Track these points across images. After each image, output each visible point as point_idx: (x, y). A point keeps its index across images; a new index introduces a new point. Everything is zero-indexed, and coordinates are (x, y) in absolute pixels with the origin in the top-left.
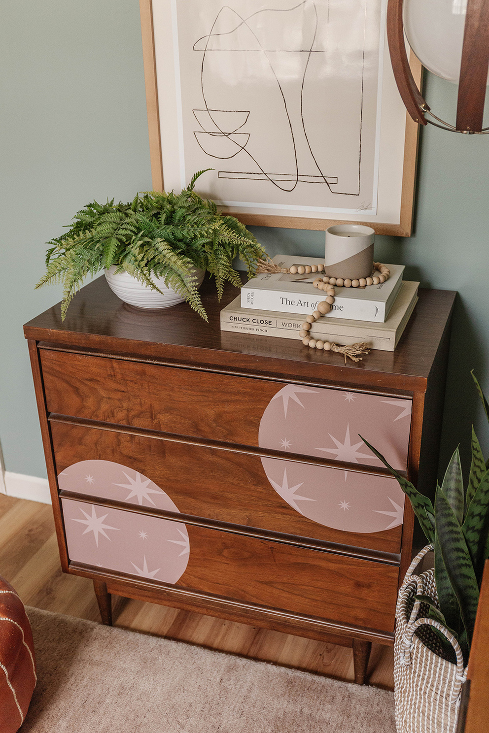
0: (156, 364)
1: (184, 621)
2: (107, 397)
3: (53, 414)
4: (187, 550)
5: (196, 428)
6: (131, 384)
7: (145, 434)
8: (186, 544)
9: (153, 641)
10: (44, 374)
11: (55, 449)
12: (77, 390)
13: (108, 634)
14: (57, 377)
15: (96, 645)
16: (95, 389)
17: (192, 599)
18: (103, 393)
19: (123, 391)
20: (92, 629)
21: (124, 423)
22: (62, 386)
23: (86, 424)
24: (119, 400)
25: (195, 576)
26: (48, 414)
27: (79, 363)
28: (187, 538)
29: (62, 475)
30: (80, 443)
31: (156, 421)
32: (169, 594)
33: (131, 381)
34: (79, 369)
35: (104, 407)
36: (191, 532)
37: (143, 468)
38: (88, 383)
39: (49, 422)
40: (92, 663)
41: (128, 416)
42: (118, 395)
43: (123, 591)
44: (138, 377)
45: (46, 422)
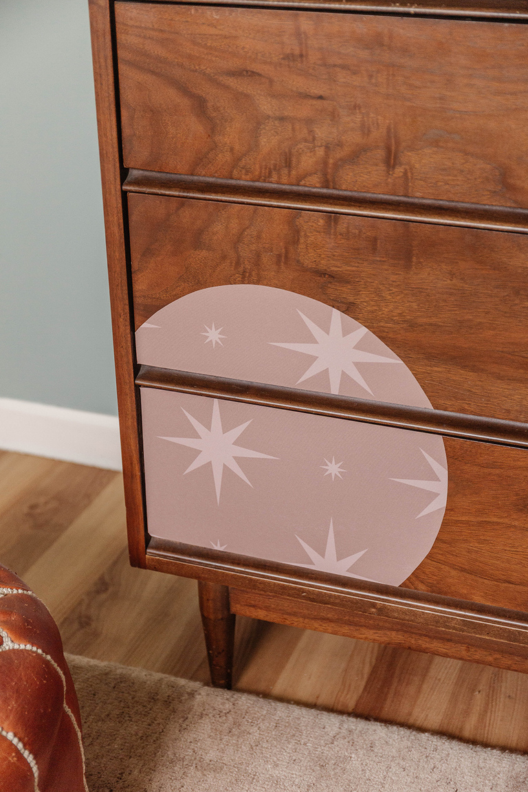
0: (416, 15)
1: (387, 682)
2: (278, 114)
3: (134, 173)
4: (441, 503)
5: (505, 181)
6: (342, 77)
7: (365, 208)
8: (440, 487)
9: (332, 722)
10: (121, 67)
11: (135, 264)
12: (200, 106)
13: (228, 706)
14: (153, 73)
15: (204, 730)
16: (247, 96)
17: (437, 621)
18: (266, 106)
19: (321, 98)
20: (192, 695)
21: (313, 184)
22: (166, 96)
23: (216, 192)
24: (309, 122)
25: (453, 566)
26: (124, 172)
27: (213, 31)
28: (442, 472)
29: (146, 329)
30: (197, 243)
31: (399, 171)
32: (382, 611)
33: (344, 67)
34: (211, 48)
35: (269, 141)
36: (454, 460)
37: (351, 299)
38: (231, 82)
39: (124, 194)
40: (204, 767)
41: (325, 163)
42: (305, 110)
43: (267, 608)
44: (364, 54)
45: (119, 193)
